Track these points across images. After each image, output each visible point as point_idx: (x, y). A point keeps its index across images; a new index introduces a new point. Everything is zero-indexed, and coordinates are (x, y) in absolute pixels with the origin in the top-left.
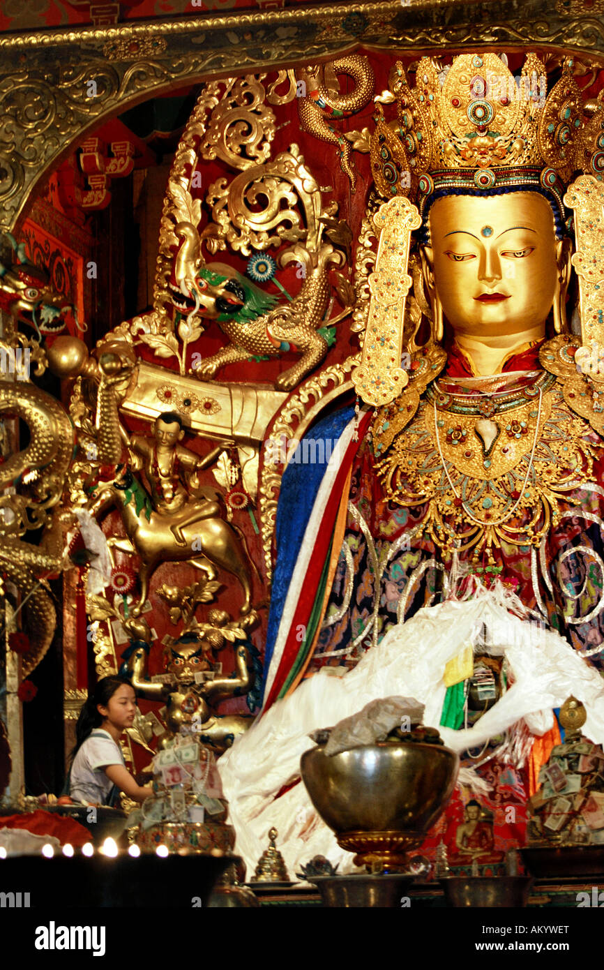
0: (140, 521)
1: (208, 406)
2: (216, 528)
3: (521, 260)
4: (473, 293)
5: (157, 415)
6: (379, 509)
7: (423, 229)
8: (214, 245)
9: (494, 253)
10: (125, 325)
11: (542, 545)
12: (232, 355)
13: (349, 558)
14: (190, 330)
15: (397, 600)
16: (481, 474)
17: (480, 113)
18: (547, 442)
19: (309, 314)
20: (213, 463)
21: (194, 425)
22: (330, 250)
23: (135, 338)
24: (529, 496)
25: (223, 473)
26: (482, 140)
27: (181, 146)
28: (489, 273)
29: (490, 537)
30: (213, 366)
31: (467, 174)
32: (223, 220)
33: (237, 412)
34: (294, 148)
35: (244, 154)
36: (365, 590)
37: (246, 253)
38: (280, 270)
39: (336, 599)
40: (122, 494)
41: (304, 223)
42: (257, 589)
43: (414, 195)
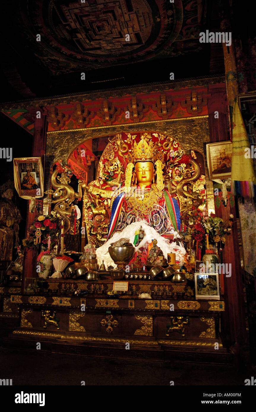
0: (93, 209)
1: (104, 193)
2: (104, 211)
3: (148, 172)
4: (141, 177)
5: (96, 194)
6: (126, 208)
7: (134, 167)
8: (105, 171)
9: (144, 171)
10: (93, 182)
11: (151, 214)
12: (107, 186)
13: (122, 215)
14: (101, 183)
15: (128, 222)
16: (142, 203)
17: (143, 150)
18: (152, 198)
19: (118, 181)
20: (104, 201)
21: (101, 196)
22: (122, 172)
23: (94, 184)
24: (149, 206)
25: (105, 203)
26: (143, 154)
27: (101, 157)
28: (144, 173)
29: (143, 212)
30: (104, 188)
31: (141, 159)
32: (107, 167)
33: (108, 194)
34: (117, 157)
35: (110, 158)
36: (124, 220)
37: (110, 172)
38: (114, 174)
39: (119, 221)
40: (91, 205)
41: (118, 168)
42: (110, 220)
43: (133, 163)
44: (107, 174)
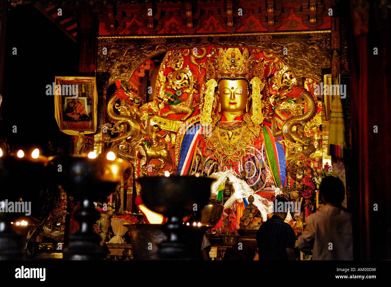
0: (148, 149)
1: (165, 124)
2: (165, 152)
3: (240, 95)
4: (229, 102)
5: (153, 125)
6: (204, 149)
7: (218, 87)
8: (168, 87)
9: (234, 93)
10: (147, 104)
11: (241, 160)
12: (171, 112)
13: (197, 161)
14: (161, 106)
15: (207, 171)
16: (228, 143)
17: (233, 61)
18: (244, 137)
19: (189, 104)
20: (165, 137)
21: (161, 128)
22: (195, 90)
23: (149, 107)
24: (239, 149)
25: (167, 139)
26: (233, 67)
27: (162, 64)
28: (232, 98)
29: (230, 158)
30: (166, 115)
31: (229, 75)
32: (171, 81)
33: (171, 126)
34: (188, 66)
35: (176, 66)
36: (200, 168)
37: (175, 89)
38: (183, 93)
39: (194, 170)
40: (144, 143)
41: (189, 83)
42: (173, 166)
43: (216, 79)
44: (172, 94)
